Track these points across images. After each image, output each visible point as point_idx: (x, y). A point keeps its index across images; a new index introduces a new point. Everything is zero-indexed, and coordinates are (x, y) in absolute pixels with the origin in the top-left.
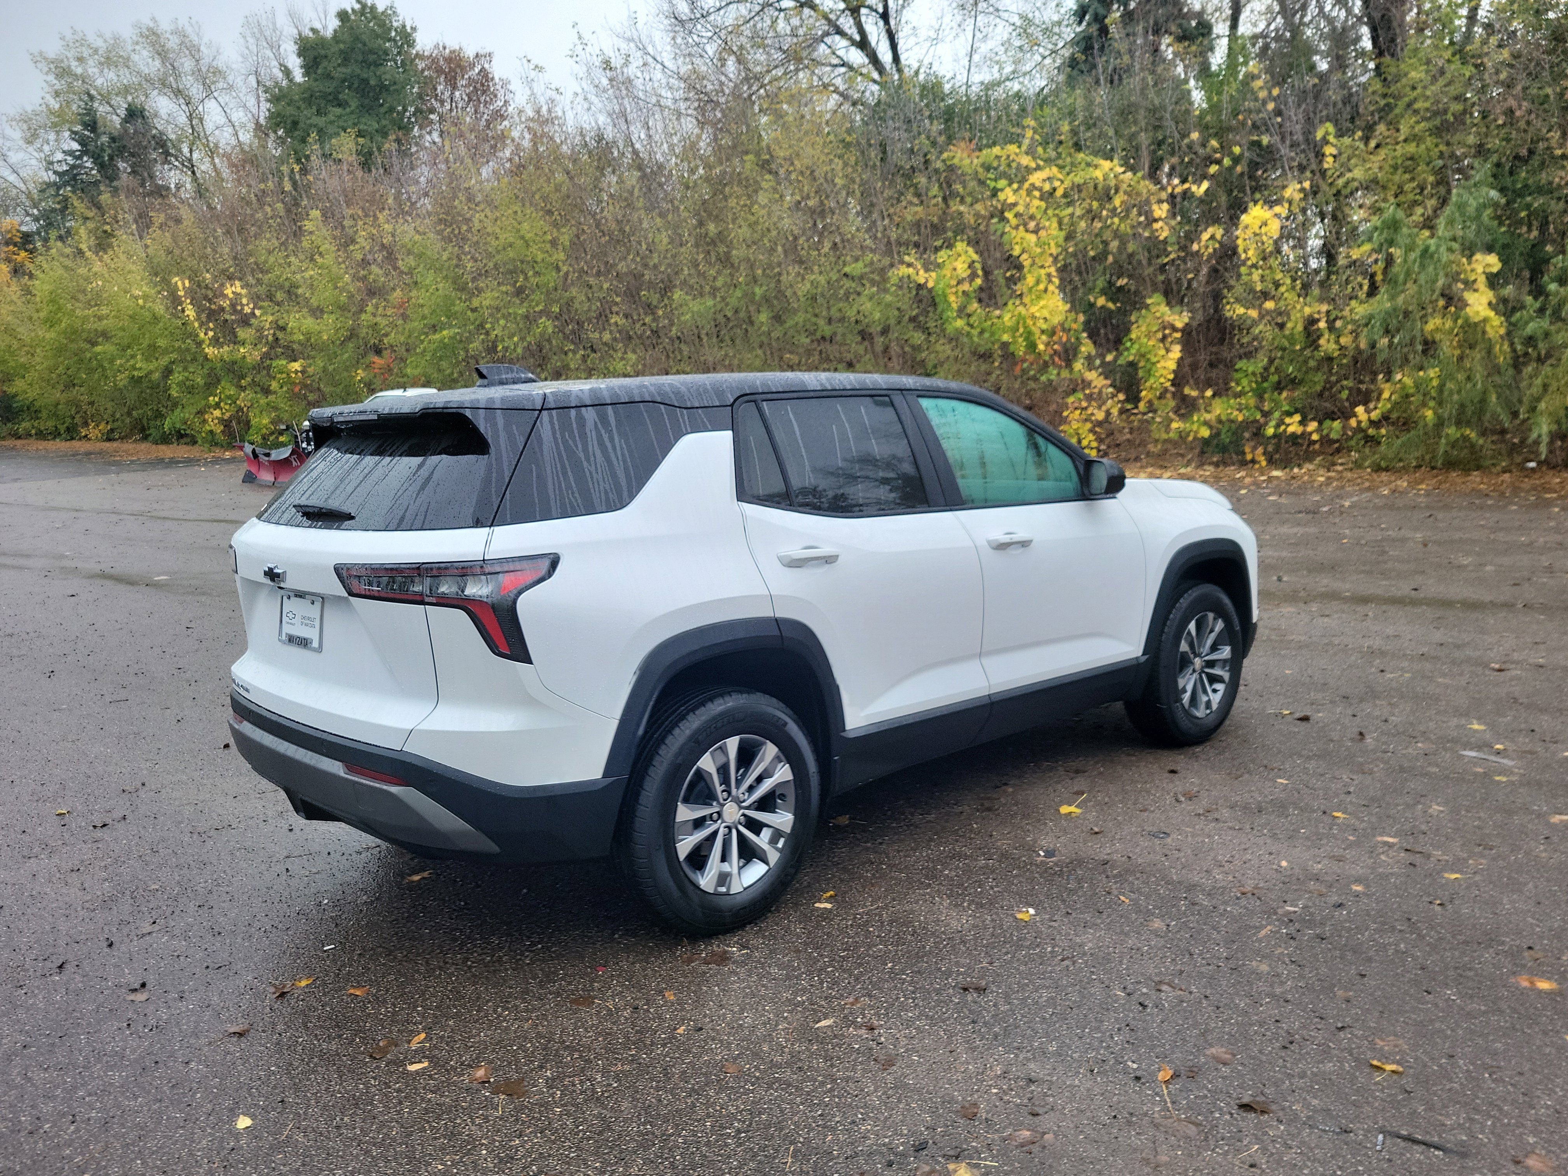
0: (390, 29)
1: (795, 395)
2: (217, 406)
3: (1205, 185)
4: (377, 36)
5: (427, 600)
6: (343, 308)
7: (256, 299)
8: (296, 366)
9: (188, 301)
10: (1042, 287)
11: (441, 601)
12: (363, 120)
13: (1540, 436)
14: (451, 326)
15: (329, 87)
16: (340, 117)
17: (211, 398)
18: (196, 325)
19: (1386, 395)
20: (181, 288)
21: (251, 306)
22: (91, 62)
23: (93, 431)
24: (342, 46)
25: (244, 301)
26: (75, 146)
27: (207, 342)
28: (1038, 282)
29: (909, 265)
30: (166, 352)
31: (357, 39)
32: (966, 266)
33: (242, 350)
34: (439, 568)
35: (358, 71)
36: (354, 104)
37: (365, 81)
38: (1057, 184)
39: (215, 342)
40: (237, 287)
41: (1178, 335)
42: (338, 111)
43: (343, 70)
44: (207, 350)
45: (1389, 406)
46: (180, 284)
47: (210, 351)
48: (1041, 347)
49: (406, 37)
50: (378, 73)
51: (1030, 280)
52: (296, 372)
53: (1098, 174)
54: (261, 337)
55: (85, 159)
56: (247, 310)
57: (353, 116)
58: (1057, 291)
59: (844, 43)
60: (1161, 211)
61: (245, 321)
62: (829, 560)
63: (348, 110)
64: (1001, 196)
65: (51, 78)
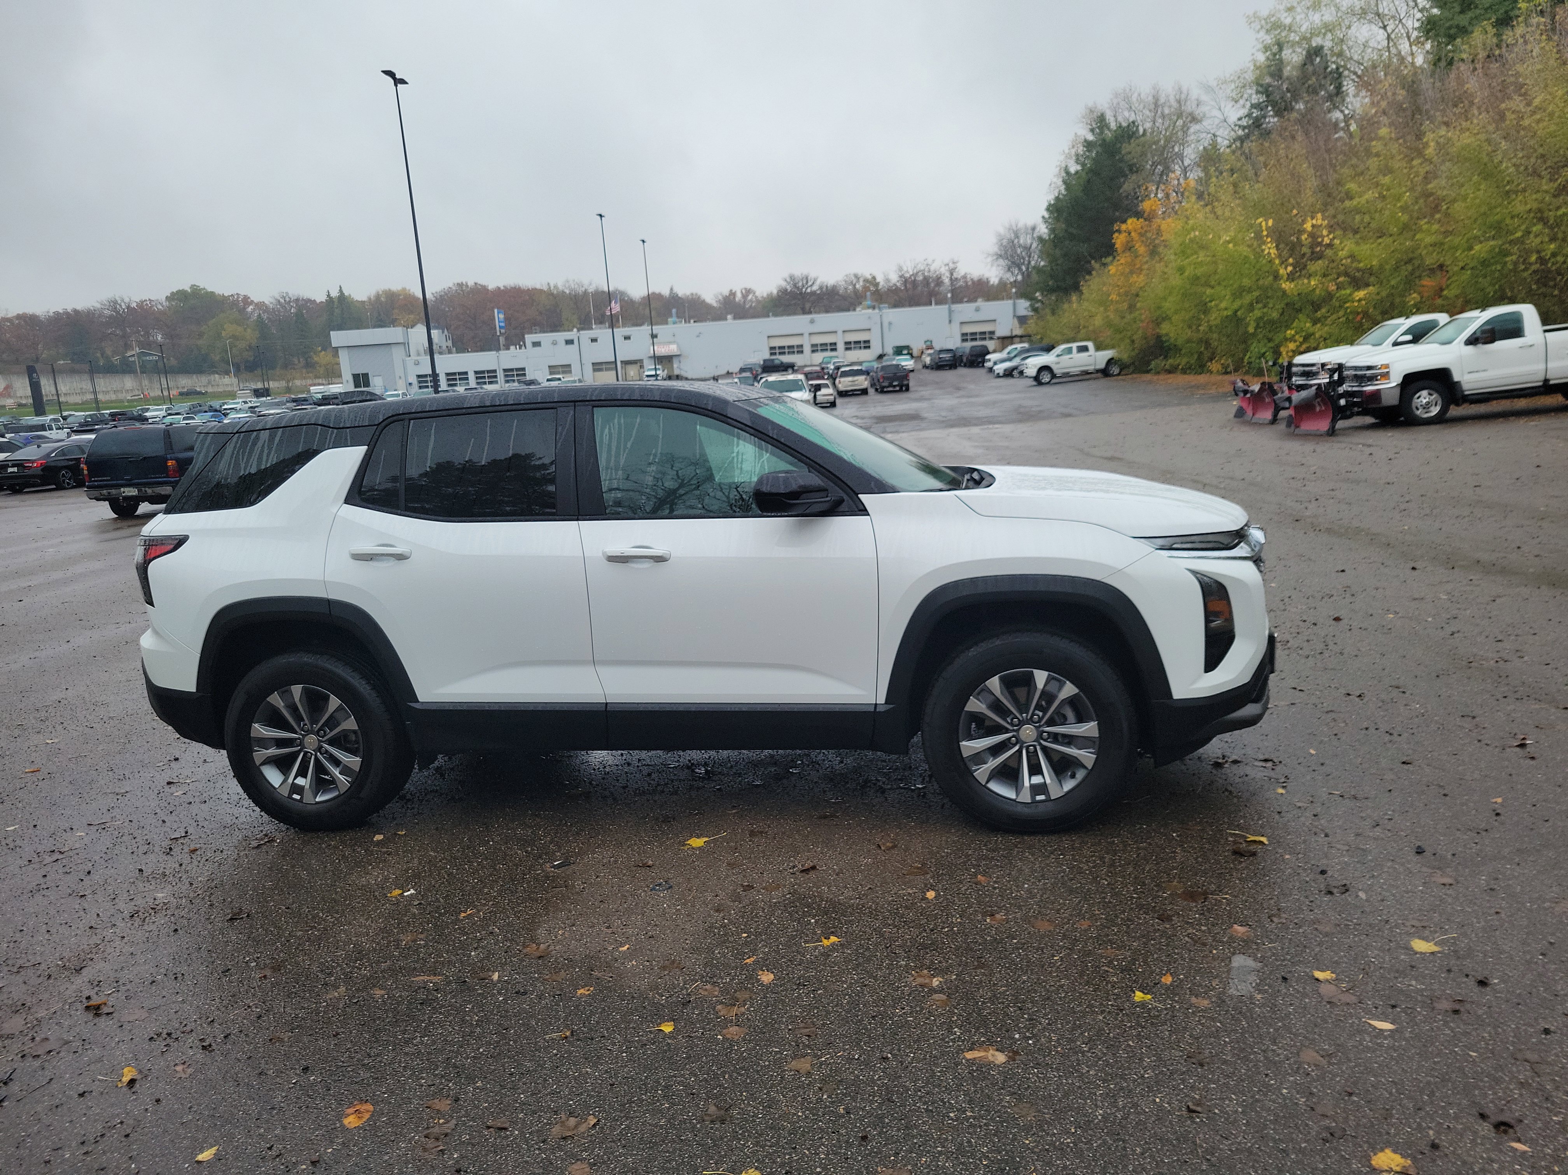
1: (445, 413)
2: (1292, 339)
7: (1336, 228)
8: (1361, 294)
9: (1269, 240)
14: (1487, 239)
17: (1289, 332)
18: (1277, 261)
20: (1264, 228)
21: (1331, 236)
22: (1299, 10)
23: (1214, 366)
25: (1325, 232)
26: (1263, 98)
27: (1285, 277)
30: (1250, 290)
33: (1313, 283)
39: (1291, 277)
40: (1319, 220)
44: (1284, 286)
46: (1264, 224)
47: (1286, 286)
52: (1360, 300)
54: (1334, 268)
55: (1270, 108)
56: (1327, 241)
62: (400, 557)
65: (1262, 33)
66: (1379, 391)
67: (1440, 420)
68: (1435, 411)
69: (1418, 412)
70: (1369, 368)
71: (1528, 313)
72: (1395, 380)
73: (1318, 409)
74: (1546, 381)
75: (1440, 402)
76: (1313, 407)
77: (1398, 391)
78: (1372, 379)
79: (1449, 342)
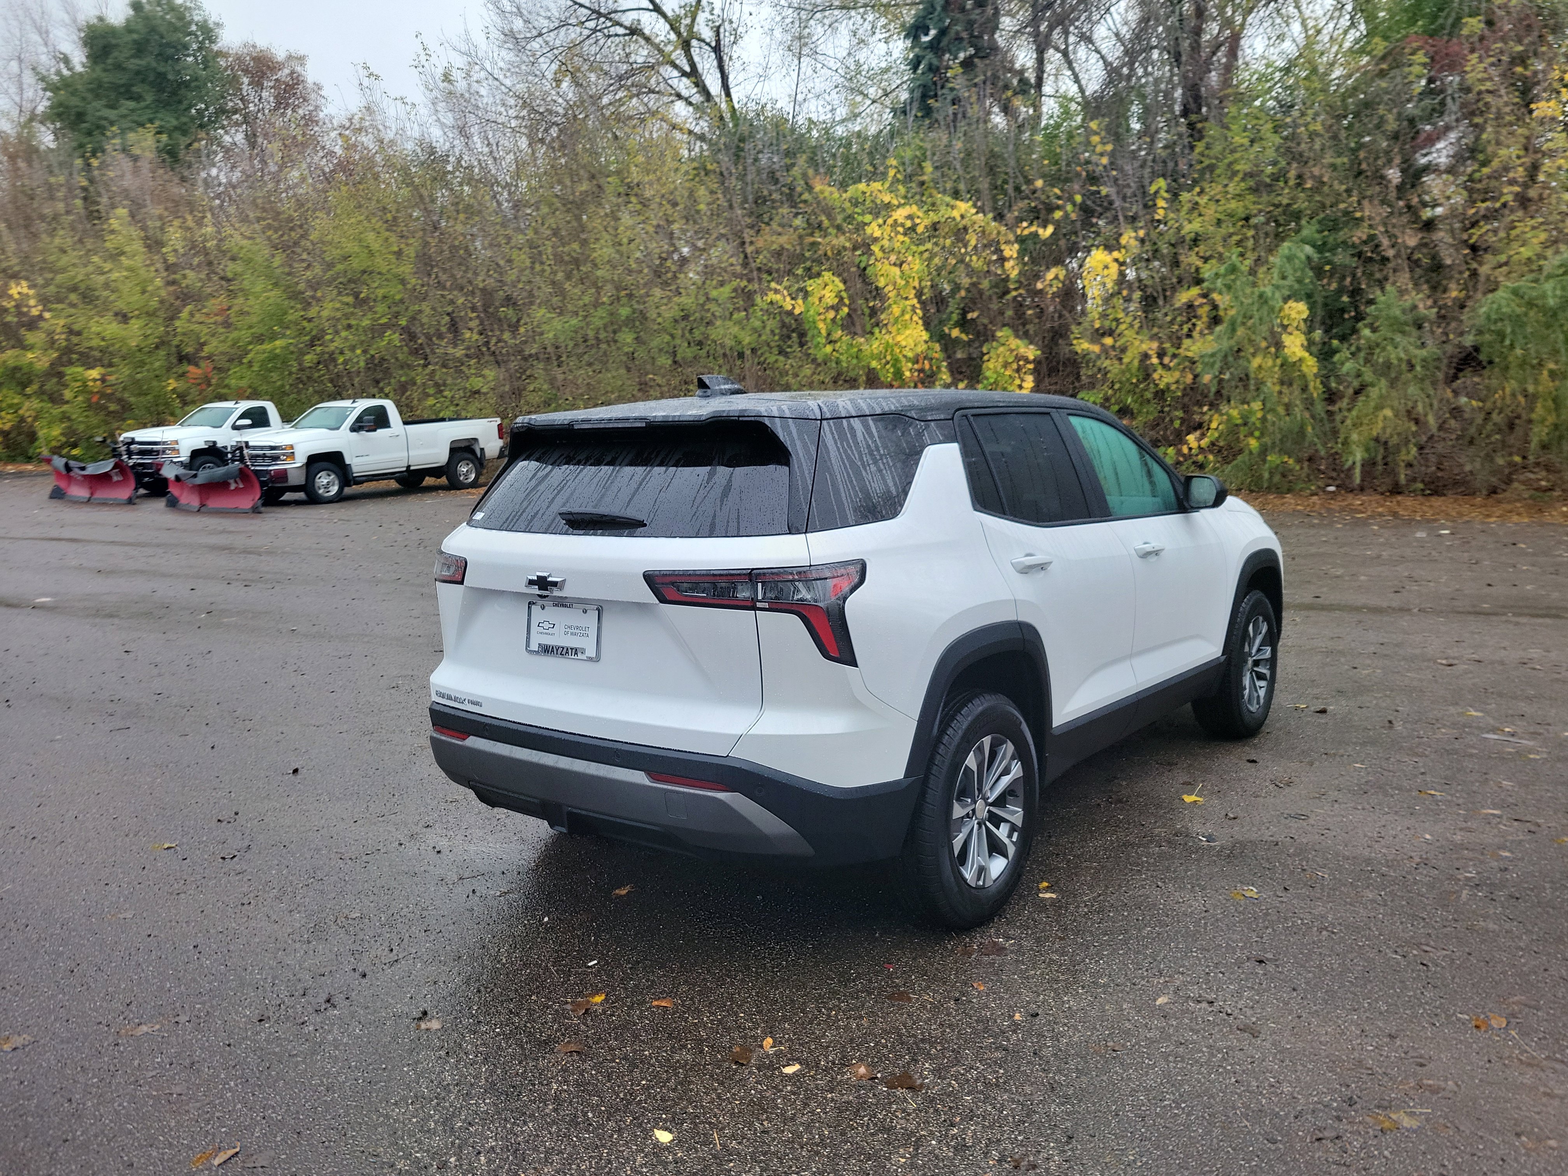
0: (190, 23)
3: (1050, 229)
4: (176, 30)
5: (759, 605)
6: (151, 314)
7: (44, 301)
8: (94, 373)
10: (907, 317)
11: (774, 606)
12: (159, 115)
13: (1354, 463)
14: (284, 336)
15: (121, 78)
16: (133, 111)
19: (1214, 425)
21: (40, 308)
24: (135, 36)
28: (903, 313)
29: (776, 291)
31: (153, 30)
32: (833, 295)
33: (29, 355)
34: (772, 574)
35: (154, 64)
36: (149, 98)
37: (162, 76)
38: (917, 221)
40: (24, 288)
41: (1031, 366)
42: (132, 104)
43: (137, 61)
45: (1216, 435)
48: (908, 374)
49: (208, 32)
50: (177, 68)
51: (896, 310)
52: (95, 380)
53: (956, 214)
54: (53, 342)
56: (35, 312)
57: (149, 111)
58: (920, 322)
59: (676, 73)
60: (1011, 251)
61: (32, 324)
62: (1043, 567)
63: (143, 104)
64: (868, 230)
66: (285, 470)
67: (340, 498)
68: (334, 489)
69: (321, 491)
70: (273, 448)
71: (390, 406)
72: (300, 460)
73: (233, 487)
74: (409, 466)
75: (337, 482)
76: (229, 484)
77: (304, 471)
78: (275, 458)
79: (338, 428)
